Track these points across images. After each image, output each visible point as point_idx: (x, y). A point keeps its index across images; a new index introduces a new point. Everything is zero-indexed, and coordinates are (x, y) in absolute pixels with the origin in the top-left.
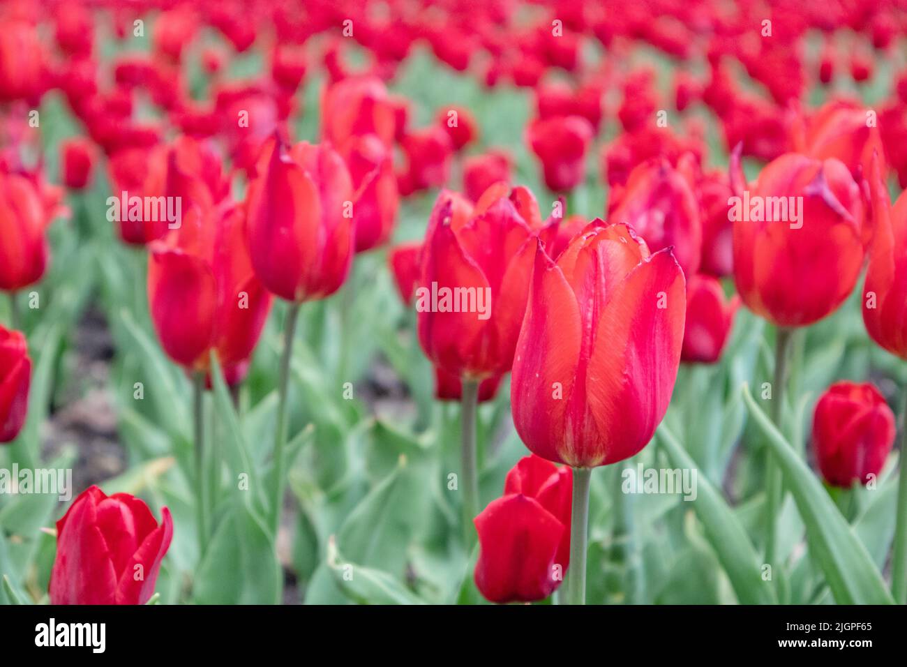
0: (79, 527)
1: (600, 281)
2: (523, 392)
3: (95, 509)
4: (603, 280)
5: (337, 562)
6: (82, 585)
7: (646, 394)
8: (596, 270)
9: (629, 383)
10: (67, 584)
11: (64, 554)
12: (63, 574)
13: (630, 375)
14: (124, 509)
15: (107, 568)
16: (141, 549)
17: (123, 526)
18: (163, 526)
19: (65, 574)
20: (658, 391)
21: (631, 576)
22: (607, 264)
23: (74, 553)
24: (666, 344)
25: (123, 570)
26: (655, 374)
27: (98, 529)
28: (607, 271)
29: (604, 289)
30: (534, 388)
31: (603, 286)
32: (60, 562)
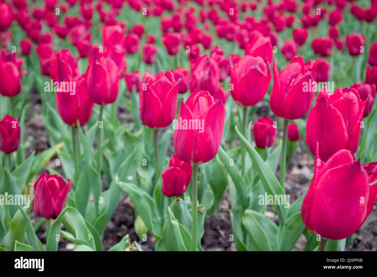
0: (42, 187)
1: (200, 110)
2: (178, 143)
3: (46, 182)
4: (201, 109)
5: (118, 182)
6: (44, 205)
7: (214, 143)
8: (199, 106)
9: (210, 141)
10: (39, 204)
11: (37, 195)
12: (37, 201)
13: (210, 138)
14: (55, 180)
15: (52, 199)
16: (61, 192)
17: (55, 185)
18: (68, 184)
19: (38, 201)
20: (218, 141)
21: (202, 176)
22: (202, 104)
23: (40, 195)
24: (220, 127)
25: (56, 199)
26: (217, 137)
27: (48, 188)
28: (202, 107)
29: (201, 112)
30: (181, 142)
31: (201, 111)
32: (36, 198)
